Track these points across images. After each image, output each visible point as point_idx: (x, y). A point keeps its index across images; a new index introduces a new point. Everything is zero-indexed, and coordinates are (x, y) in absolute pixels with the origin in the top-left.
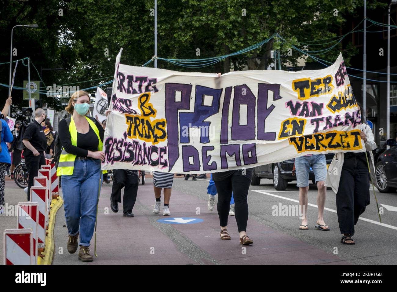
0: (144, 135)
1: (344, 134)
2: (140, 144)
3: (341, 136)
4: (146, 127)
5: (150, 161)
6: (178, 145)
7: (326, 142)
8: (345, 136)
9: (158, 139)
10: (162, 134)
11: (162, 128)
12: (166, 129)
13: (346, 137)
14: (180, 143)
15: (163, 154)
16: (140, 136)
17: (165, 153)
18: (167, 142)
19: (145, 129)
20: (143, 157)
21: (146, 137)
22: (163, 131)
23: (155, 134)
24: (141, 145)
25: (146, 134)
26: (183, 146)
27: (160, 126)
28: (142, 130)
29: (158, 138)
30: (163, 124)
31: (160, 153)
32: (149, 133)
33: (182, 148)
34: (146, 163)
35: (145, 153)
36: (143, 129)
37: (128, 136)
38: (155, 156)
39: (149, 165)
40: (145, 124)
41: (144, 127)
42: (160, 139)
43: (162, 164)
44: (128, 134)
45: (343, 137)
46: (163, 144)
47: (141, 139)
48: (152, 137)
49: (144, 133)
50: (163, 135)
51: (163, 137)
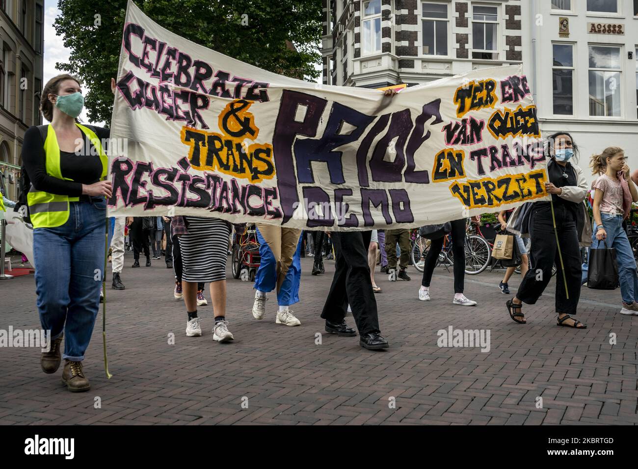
0: (231, 168)
1: (522, 178)
2: (224, 180)
3: (517, 181)
4: (236, 154)
5: (247, 208)
6: (296, 185)
7: (499, 192)
8: (523, 180)
9: (259, 175)
10: (267, 167)
11: (267, 158)
12: (272, 160)
13: (524, 182)
14: (299, 182)
15: (270, 198)
16: (221, 167)
17: (275, 198)
18: (276, 180)
19: (234, 157)
20: (231, 202)
21: (235, 169)
22: (269, 163)
23: (253, 167)
24: (225, 183)
25: (235, 166)
26: (304, 188)
27: (263, 155)
28: (228, 158)
29: (260, 173)
30: (267, 152)
31: (266, 198)
32: (242, 164)
33: (303, 191)
34: (239, 212)
35: (236, 195)
36: (231, 157)
37: (191, 165)
38: (255, 202)
39: (244, 214)
40: (234, 150)
41: (232, 154)
42: (262, 176)
43: (270, 213)
44: (191, 162)
45: (521, 182)
46: (269, 182)
47: (225, 173)
48: (248, 170)
49: (231, 163)
50: (268, 169)
51: (269, 172)
